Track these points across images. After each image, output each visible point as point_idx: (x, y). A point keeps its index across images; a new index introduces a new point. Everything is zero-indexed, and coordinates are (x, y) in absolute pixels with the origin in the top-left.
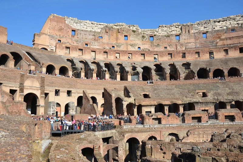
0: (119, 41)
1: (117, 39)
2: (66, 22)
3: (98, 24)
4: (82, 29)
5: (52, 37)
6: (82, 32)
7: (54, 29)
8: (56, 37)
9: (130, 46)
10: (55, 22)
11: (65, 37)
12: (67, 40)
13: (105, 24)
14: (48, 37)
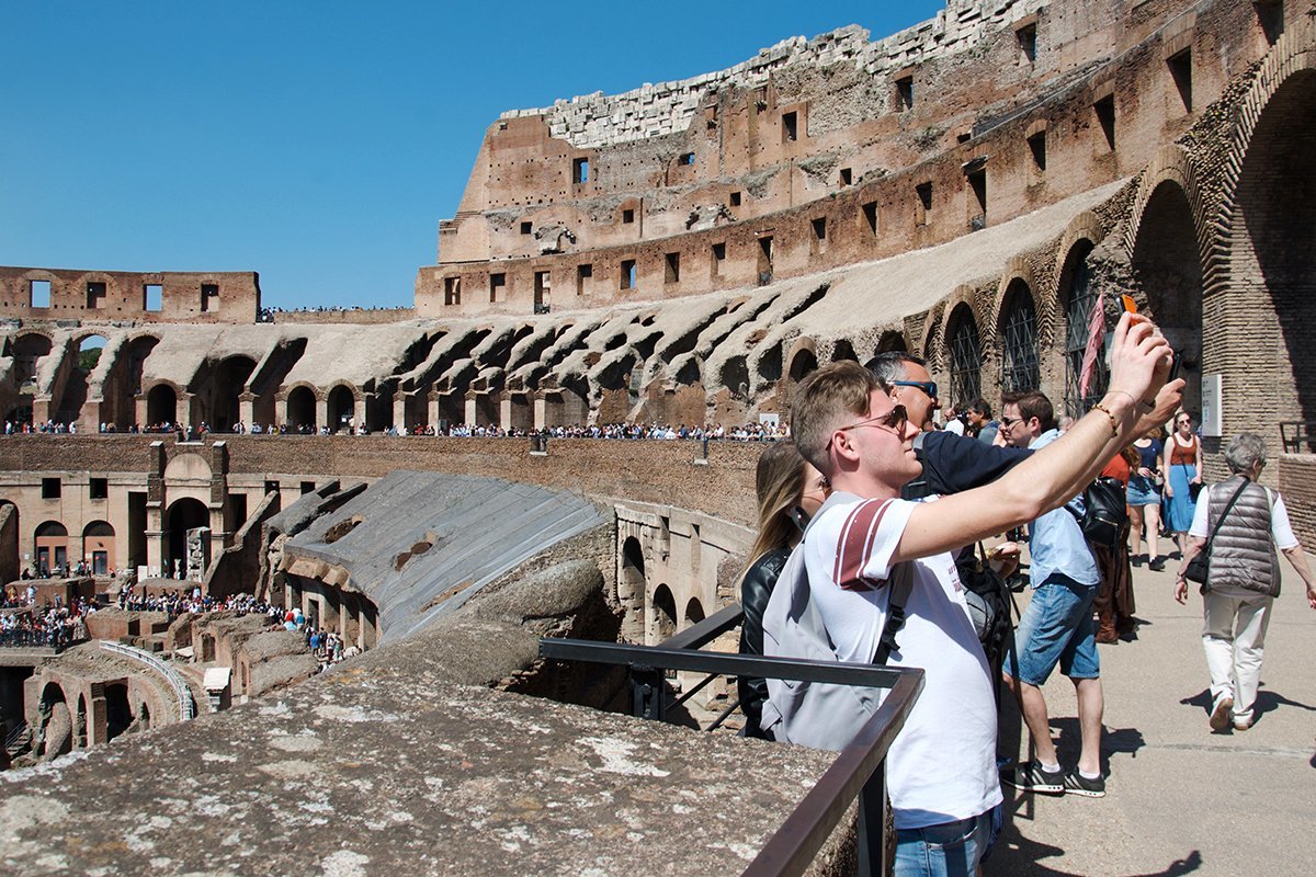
0: (760, 159)
1: (753, 147)
2: (554, 129)
3: (686, 89)
4: (617, 140)
5: (498, 220)
6: (612, 157)
7: (505, 181)
8: (514, 214)
9: (804, 173)
10: (509, 147)
11: (546, 202)
12: (553, 215)
13: (711, 76)
14: (484, 222)
